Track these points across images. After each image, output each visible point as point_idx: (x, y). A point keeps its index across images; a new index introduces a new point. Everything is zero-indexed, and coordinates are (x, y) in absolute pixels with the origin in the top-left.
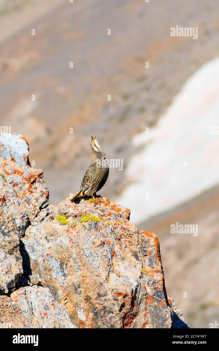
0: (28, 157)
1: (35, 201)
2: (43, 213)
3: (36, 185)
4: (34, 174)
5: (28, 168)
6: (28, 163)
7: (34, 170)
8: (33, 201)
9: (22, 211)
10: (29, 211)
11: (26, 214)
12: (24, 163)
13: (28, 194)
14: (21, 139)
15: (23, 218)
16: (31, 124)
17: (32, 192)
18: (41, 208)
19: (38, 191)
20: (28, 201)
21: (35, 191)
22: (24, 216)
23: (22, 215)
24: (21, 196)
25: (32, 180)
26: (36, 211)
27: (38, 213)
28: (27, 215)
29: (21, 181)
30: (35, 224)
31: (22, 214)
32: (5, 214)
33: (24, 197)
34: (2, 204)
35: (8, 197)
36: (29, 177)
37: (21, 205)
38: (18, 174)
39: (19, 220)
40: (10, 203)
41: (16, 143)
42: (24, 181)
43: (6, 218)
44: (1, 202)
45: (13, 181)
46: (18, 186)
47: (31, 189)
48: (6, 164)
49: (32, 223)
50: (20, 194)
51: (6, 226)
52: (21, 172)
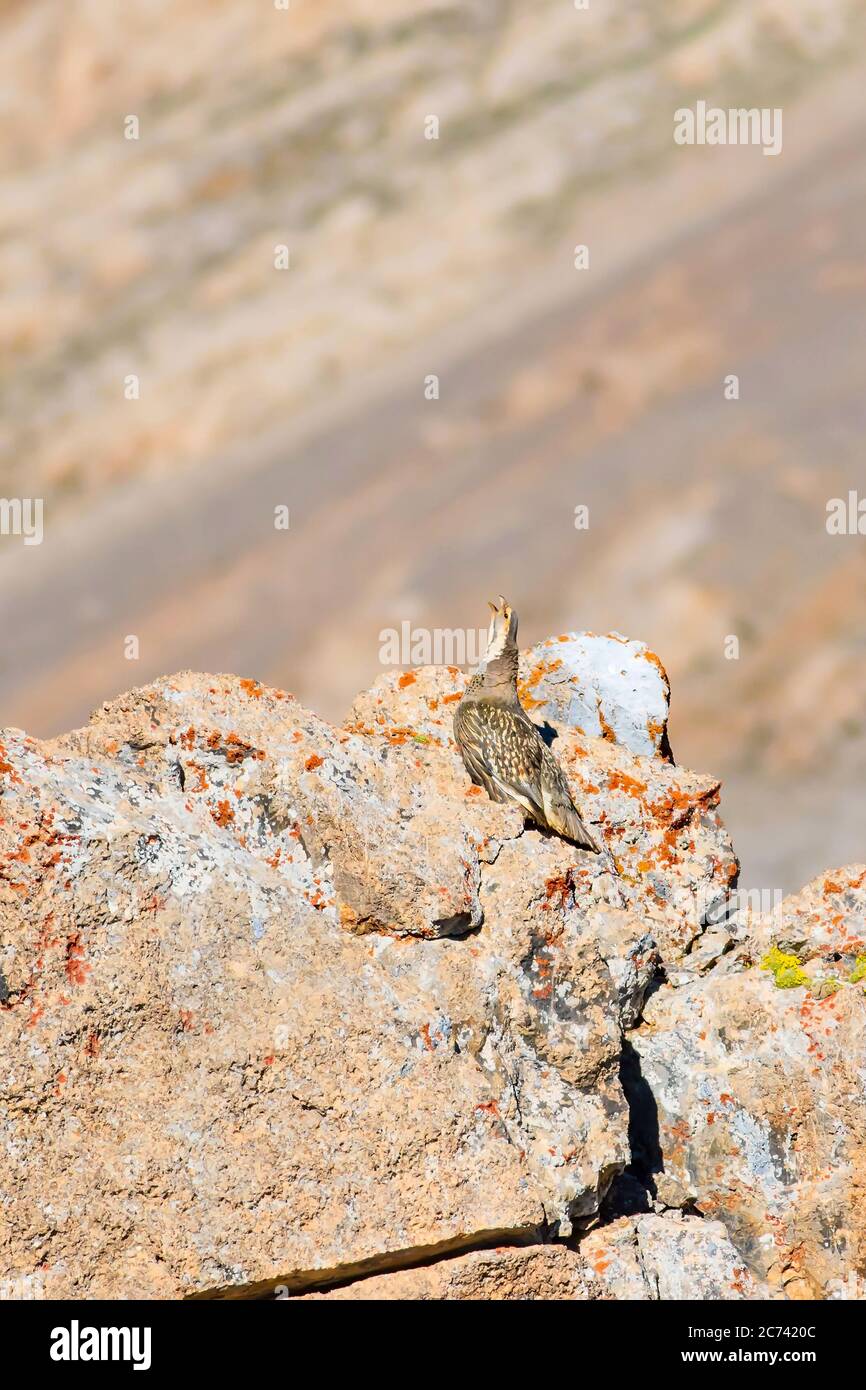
0: (665, 727)
1: (686, 893)
2: (713, 942)
3: (693, 833)
4: (684, 791)
5: (664, 768)
6: (665, 750)
7: (687, 780)
8: (679, 894)
9: (633, 928)
10: (660, 932)
11: (649, 940)
12: (651, 749)
13: (659, 866)
14: (642, 660)
15: (639, 957)
16: (680, 603)
17: (674, 860)
18: (706, 922)
19: (699, 856)
20: (659, 894)
21: (686, 855)
22: (641, 948)
23: (634, 946)
24: (633, 873)
25: (677, 814)
26: (689, 930)
27: (696, 938)
28: (654, 945)
29: (636, 816)
30: (683, 979)
31: (632, 940)
32: (570, 938)
33: (644, 876)
34: (562, 900)
35: (584, 874)
36: (668, 803)
37: (631, 908)
38: (625, 789)
39: (622, 963)
40: (591, 898)
41: (623, 672)
42: (648, 817)
43: (574, 954)
44: (558, 894)
45: (605, 816)
46: (625, 836)
47: (670, 847)
48: (580, 751)
49: (671, 976)
50: (631, 867)
51: (573, 984)
52: (638, 785)
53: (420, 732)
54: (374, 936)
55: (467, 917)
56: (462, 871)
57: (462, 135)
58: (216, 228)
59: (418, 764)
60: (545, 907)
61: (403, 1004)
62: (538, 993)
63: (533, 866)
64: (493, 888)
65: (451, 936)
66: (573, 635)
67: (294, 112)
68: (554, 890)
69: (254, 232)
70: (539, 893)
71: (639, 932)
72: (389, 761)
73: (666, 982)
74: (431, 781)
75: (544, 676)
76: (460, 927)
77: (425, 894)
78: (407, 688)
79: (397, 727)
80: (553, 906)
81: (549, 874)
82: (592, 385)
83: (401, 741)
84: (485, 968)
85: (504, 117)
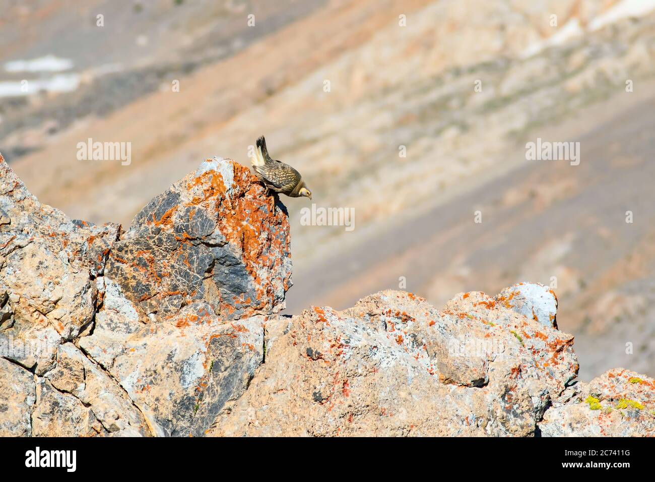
0: (555, 316)
1: (560, 375)
2: (569, 392)
3: (563, 354)
4: (561, 339)
5: (554, 331)
7: (562, 335)
8: (558, 375)
9: (541, 386)
10: (551, 388)
11: (547, 391)
12: (550, 324)
13: (551, 365)
14: (549, 293)
15: (543, 397)
17: (556, 363)
18: (567, 386)
19: (565, 362)
20: (551, 375)
21: (561, 361)
22: (543, 393)
23: (541, 393)
24: (542, 367)
25: (558, 347)
26: (561, 388)
27: (563, 391)
28: (548, 393)
29: (544, 347)
30: (558, 405)
31: (541, 390)
32: (519, 389)
33: (546, 368)
34: (517, 375)
35: (525, 367)
36: (555, 343)
37: (541, 379)
38: (541, 338)
39: (537, 398)
40: (527, 375)
41: (541, 297)
42: (548, 348)
43: (520, 395)
44: (515, 373)
45: (533, 347)
46: (540, 354)
47: (555, 359)
48: (525, 324)
49: (553, 404)
50: (541, 365)
51: (519, 405)
52: (545, 336)
53: (470, 315)
54: (450, 385)
55: (483, 380)
56: (482, 364)
57: (491, 107)
58: (405, 134)
59: (468, 326)
60: (511, 378)
61: (460, 409)
62: (507, 408)
63: (507, 363)
64: (493, 370)
65: (477, 386)
66: (525, 283)
67: (434, 95)
68: (514, 372)
69: (417, 137)
70: (509, 372)
71: (543, 388)
72: (458, 324)
73: (552, 406)
74: (473, 332)
75: (514, 297)
76: (481, 383)
77: (469, 371)
78: (466, 299)
79: (462, 312)
80: (514, 377)
81: (512, 366)
82: (533, 195)
83: (463, 317)
84: (489, 398)
85: (506, 101)
